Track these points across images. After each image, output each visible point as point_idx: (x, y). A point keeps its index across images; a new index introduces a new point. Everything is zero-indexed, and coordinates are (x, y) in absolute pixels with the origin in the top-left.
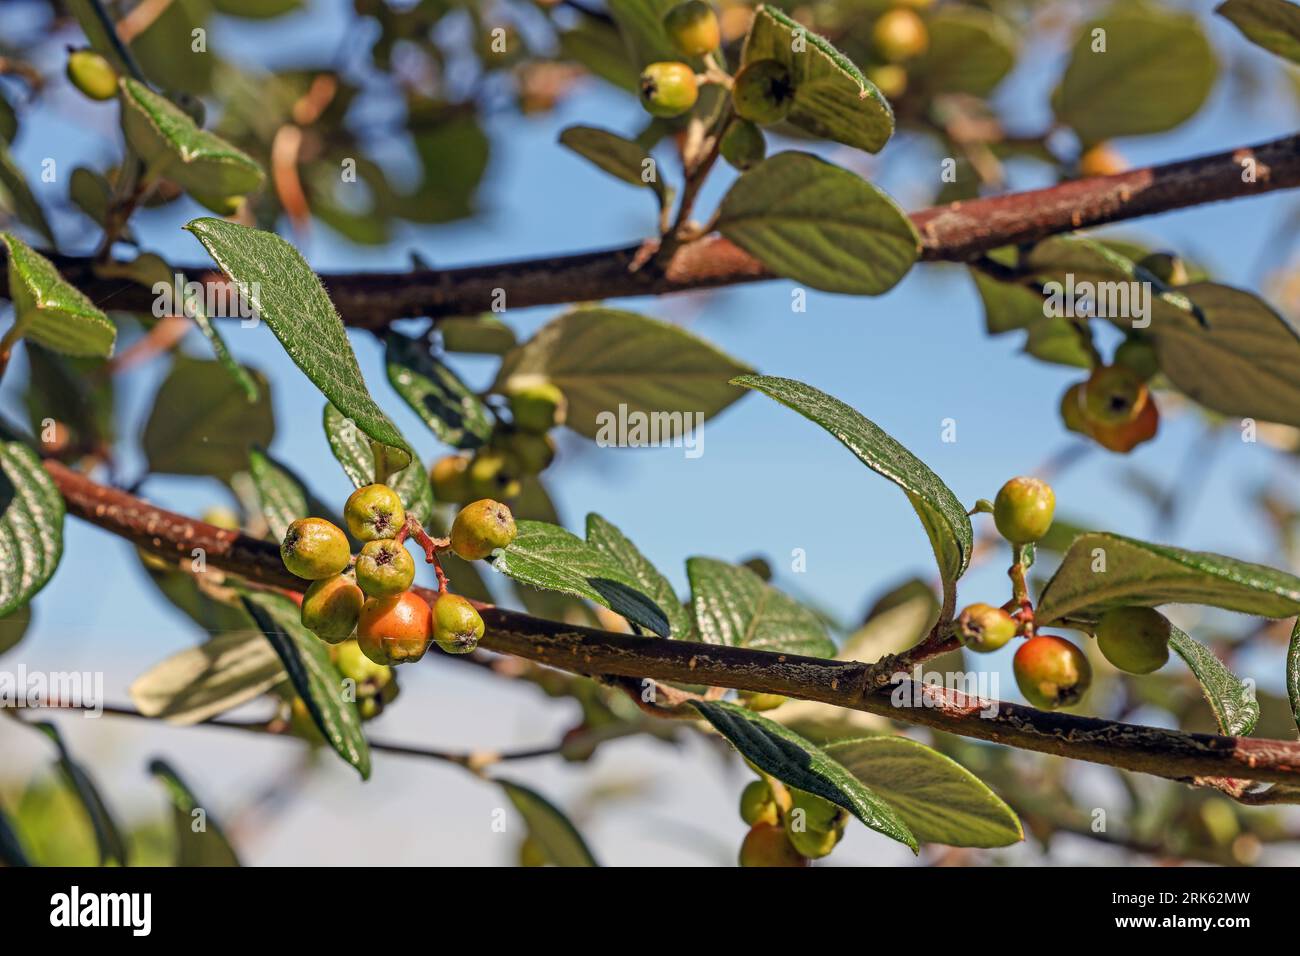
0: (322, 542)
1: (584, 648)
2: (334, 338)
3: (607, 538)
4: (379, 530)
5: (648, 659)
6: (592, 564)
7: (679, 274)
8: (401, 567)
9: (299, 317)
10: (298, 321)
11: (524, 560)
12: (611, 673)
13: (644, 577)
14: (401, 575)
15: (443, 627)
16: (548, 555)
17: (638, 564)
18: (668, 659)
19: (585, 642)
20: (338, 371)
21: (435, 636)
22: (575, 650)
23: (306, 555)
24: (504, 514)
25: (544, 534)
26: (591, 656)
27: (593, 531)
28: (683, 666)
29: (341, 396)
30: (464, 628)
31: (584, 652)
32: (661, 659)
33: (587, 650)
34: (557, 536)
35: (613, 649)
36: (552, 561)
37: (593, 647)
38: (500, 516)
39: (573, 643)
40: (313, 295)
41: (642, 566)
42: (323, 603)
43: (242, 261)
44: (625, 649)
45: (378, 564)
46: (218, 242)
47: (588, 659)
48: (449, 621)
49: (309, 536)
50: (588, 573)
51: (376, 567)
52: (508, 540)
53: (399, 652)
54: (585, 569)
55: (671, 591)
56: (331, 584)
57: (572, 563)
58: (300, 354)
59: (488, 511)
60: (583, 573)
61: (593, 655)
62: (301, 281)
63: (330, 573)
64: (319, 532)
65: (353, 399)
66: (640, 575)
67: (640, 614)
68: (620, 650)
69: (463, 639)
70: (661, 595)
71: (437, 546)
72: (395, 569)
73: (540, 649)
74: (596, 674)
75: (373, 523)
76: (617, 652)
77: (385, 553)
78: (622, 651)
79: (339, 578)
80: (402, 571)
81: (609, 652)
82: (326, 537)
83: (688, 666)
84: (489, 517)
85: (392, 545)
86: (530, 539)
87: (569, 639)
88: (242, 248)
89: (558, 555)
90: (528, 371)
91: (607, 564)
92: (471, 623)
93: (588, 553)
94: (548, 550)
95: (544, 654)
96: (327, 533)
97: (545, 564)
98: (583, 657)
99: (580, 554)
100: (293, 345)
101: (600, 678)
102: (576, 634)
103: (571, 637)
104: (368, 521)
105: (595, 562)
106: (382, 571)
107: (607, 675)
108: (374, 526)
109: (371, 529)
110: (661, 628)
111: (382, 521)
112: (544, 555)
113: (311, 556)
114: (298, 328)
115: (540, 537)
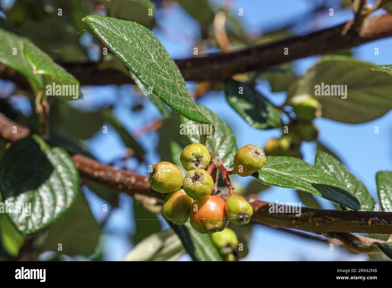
0: (166, 173)
1: (315, 219)
2: (169, 72)
3: (327, 163)
4: (197, 165)
5: (347, 222)
6: (314, 175)
7: (367, 34)
8: (204, 182)
9: (145, 61)
10: (144, 62)
11: (274, 175)
12: (331, 231)
13: (348, 181)
14: (205, 186)
15: (230, 211)
16: (290, 172)
17: (345, 176)
18: (357, 221)
19: (315, 216)
20: (168, 86)
21: (228, 217)
22: (310, 221)
23: (159, 180)
24: (258, 151)
25: (288, 162)
26: (319, 223)
27: (318, 160)
28: (365, 224)
29: (169, 98)
30: (241, 211)
31: (315, 221)
32: (353, 222)
33: (316, 220)
34: (295, 163)
35: (329, 218)
36: (291, 175)
37: (319, 218)
38: (256, 152)
39: (309, 217)
40: (156, 51)
41: (347, 176)
42: (171, 205)
43: (113, 34)
44: (335, 218)
45: (193, 181)
46: (99, 25)
47: (317, 225)
48: (233, 208)
49: (159, 171)
50: (311, 180)
51: (192, 183)
52: (262, 164)
53: (210, 226)
54: (310, 178)
55: (365, 188)
56: (175, 195)
57: (303, 175)
58: (145, 78)
59: (249, 150)
60: (309, 180)
61: (320, 222)
62: (149, 44)
63: (173, 189)
64: (165, 168)
65: (177, 99)
66: (346, 181)
67: (340, 199)
68: (332, 219)
69: (241, 217)
70: (358, 190)
71: (229, 171)
72: (202, 183)
73: (294, 222)
74: (324, 233)
75: (193, 162)
76: (331, 220)
77: (196, 176)
78: (334, 219)
79: (179, 191)
80: (205, 184)
81: (328, 220)
82: (169, 171)
83: (368, 224)
84: (250, 153)
85: (200, 171)
86: (279, 165)
87: (307, 215)
88: (114, 28)
89: (295, 172)
90: (301, 93)
91: (323, 175)
92: (244, 208)
93: (313, 170)
94: (289, 170)
95: (296, 224)
96: (169, 168)
97: (286, 176)
98: (315, 224)
99: (308, 171)
100: (140, 74)
101: (326, 234)
102: (310, 212)
103: (309, 214)
104: (190, 161)
105: (316, 174)
106: (195, 185)
107: (330, 233)
108: (194, 163)
109: (193, 165)
110: (354, 206)
111: (198, 161)
112: (286, 172)
113: (162, 181)
114: (144, 66)
115: (285, 164)
